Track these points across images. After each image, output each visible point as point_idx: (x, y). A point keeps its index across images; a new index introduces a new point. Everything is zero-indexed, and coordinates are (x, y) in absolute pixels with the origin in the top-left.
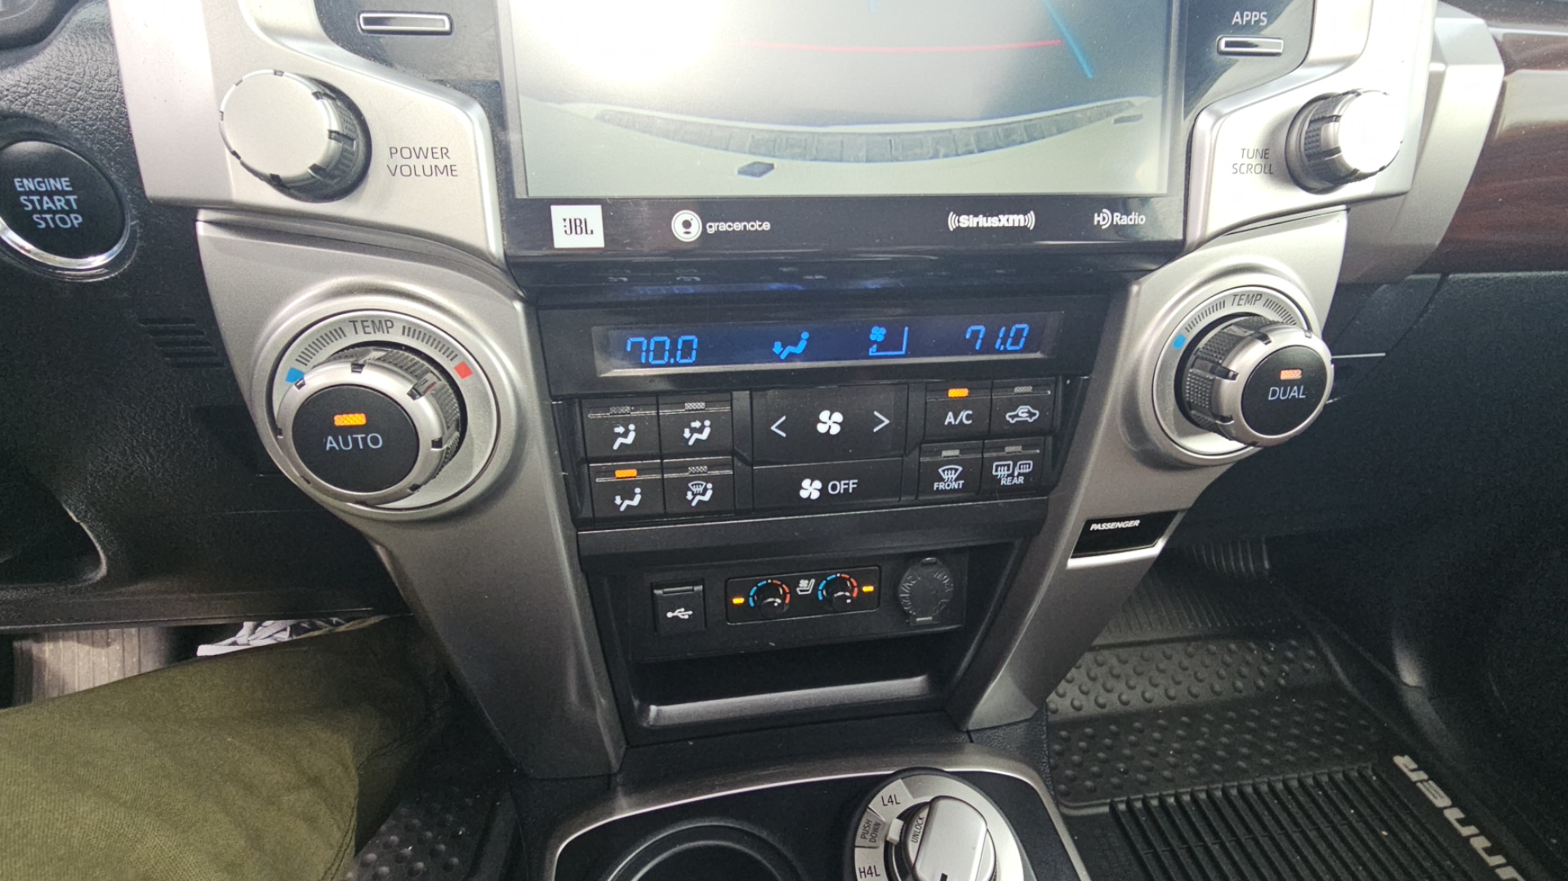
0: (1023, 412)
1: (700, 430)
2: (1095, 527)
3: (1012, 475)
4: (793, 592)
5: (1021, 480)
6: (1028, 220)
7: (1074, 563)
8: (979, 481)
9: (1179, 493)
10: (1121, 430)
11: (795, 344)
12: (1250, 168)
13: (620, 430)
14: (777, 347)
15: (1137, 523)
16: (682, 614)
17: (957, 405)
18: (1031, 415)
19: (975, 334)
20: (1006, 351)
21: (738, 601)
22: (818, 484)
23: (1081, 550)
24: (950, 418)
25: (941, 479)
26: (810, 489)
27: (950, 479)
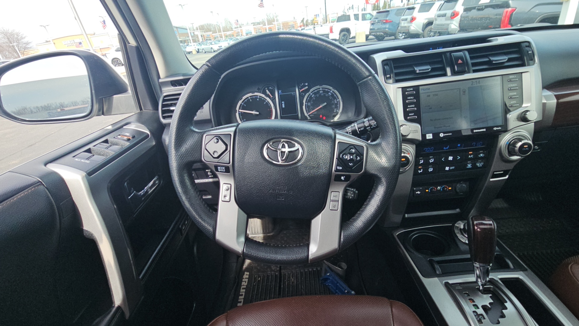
0: (481, 155)
1: (432, 160)
2: (495, 173)
3: (480, 165)
4: (437, 189)
5: (481, 166)
6: (485, 130)
7: (491, 180)
8: (474, 166)
9: (511, 166)
10: (499, 157)
11: (447, 147)
12: (516, 121)
13: (421, 161)
14: (444, 148)
15: (503, 172)
16: (419, 192)
17: (471, 154)
18: (483, 155)
19: (474, 144)
20: (478, 146)
21: (427, 191)
22: (448, 168)
23: (492, 178)
24: (470, 157)
25: (468, 166)
26: (447, 168)
27: (469, 166)
